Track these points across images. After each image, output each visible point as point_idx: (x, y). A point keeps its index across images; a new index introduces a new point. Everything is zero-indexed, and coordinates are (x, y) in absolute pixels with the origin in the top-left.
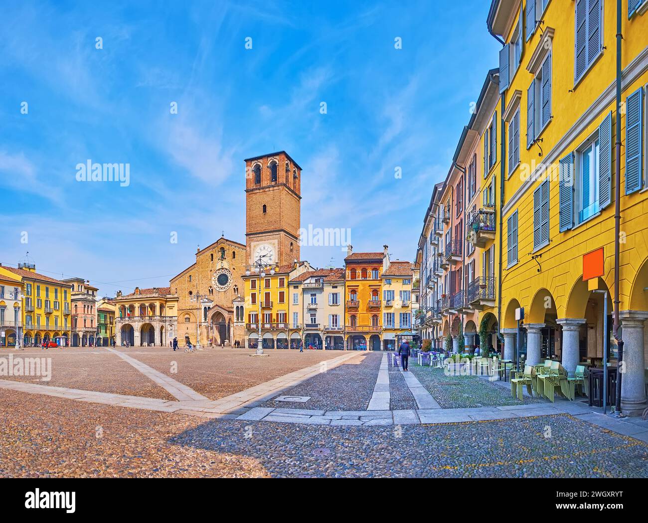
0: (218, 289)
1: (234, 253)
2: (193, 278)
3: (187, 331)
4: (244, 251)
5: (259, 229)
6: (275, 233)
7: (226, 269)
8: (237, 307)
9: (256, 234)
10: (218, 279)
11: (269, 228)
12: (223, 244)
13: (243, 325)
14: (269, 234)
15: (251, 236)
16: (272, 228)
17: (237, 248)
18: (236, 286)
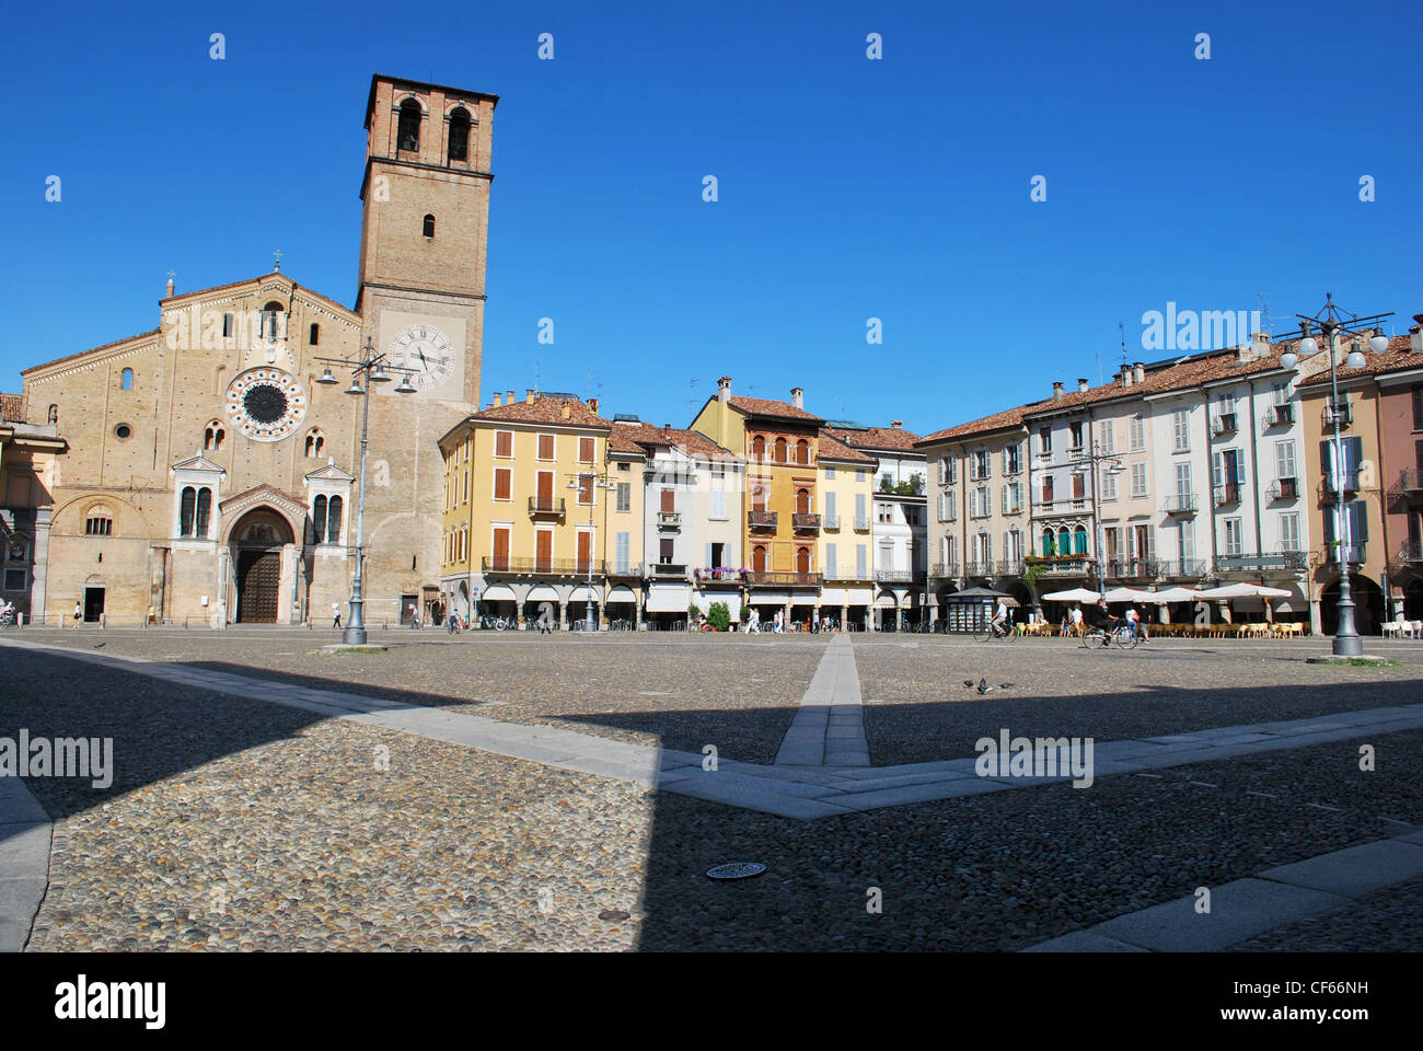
0: (244, 432)
1: (315, 328)
2: (140, 380)
3: (98, 568)
4: (354, 332)
5: (410, 279)
6: (460, 300)
7: (283, 373)
8: (321, 498)
9: (395, 288)
10: (246, 399)
11: (441, 282)
12: (279, 294)
13: (338, 558)
14: (441, 298)
15: (383, 292)
16: (449, 284)
17: (328, 317)
18: (315, 431)
